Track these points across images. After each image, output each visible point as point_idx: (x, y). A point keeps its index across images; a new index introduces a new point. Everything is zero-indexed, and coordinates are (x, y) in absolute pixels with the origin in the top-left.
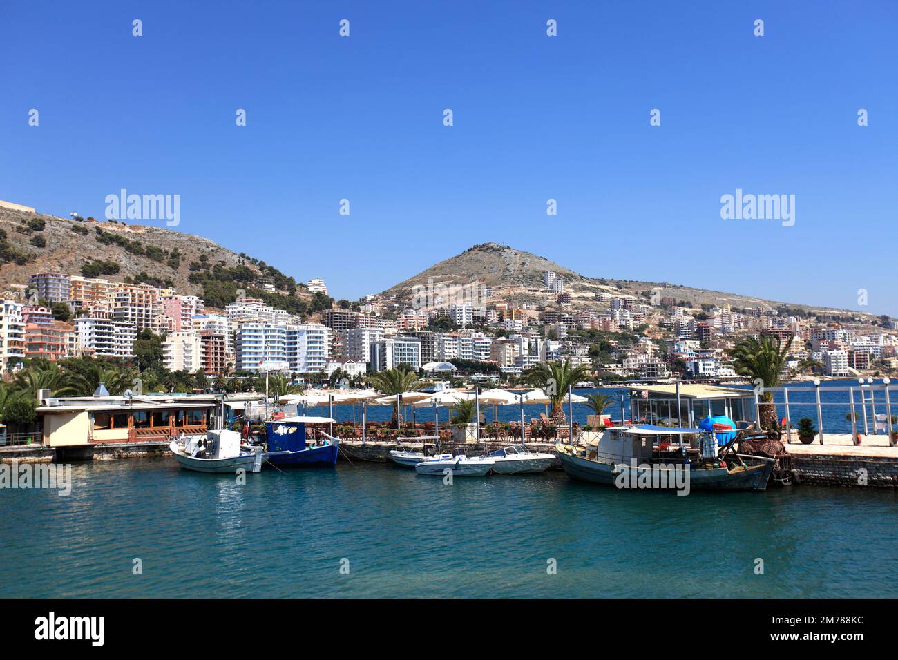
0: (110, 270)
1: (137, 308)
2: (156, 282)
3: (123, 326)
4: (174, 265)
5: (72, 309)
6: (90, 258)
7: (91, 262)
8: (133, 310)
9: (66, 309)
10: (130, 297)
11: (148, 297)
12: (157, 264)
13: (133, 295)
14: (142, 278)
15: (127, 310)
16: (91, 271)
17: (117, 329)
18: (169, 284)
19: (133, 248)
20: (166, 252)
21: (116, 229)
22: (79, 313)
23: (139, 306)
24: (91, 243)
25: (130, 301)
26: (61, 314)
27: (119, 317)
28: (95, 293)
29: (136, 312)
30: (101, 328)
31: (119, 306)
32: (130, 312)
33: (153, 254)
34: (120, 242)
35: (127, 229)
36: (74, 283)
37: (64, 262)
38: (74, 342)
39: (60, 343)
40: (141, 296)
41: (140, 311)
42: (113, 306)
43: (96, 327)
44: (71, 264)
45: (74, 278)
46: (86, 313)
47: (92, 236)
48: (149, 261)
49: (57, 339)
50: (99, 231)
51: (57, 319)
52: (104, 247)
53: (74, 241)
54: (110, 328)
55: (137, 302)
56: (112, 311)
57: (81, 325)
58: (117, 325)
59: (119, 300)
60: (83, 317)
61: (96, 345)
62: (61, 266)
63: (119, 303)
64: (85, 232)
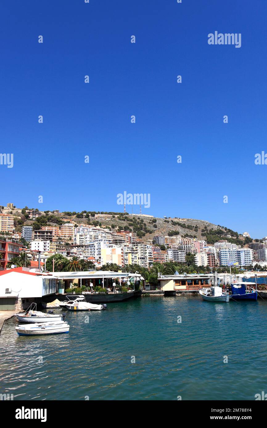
0: (177, 233)
1: (185, 245)
2: (191, 237)
3: (182, 251)
4: (196, 231)
5: (166, 247)
6: (170, 230)
7: (170, 231)
8: (184, 246)
9: (164, 247)
10: (183, 242)
11: (189, 242)
12: (191, 231)
13: (184, 241)
14: (186, 236)
15: (182, 246)
16: (171, 234)
17: (180, 253)
18: (195, 237)
19: (183, 226)
20: (193, 227)
21: (177, 220)
22: (168, 248)
23: (186, 245)
24: (170, 225)
25: (183, 243)
26: (163, 248)
27: (180, 248)
28: (172, 241)
29: (185, 247)
30: (175, 252)
31: (180, 245)
32: (183, 247)
33: (189, 227)
34: (179, 224)
35: (181, 220)
36: (166, 238)
37: (163, 232)
38: (167, 257)
39: (163, 257)
40: (186, 241)
41: (187, 246)
42: (178, 245)
43: (174, 252)
44: (164, 232)
45: (166, 237)
46: (170, 248)
47: (170, 223)
48: (188, 230)
49: (162, 256)
50: (172, 221)
51: (162, 250)
52: (174, 226)
53: (165, 225)
54: (178, 252)
55: (185, 243)
56: (178, 247)
57: (169, 252)
58: (180, 251)
59: (180, 243)
60: (169, 249)
61: (174, 258)
62: (162, 233)
63: (180, 244)
64: (168, 222)
